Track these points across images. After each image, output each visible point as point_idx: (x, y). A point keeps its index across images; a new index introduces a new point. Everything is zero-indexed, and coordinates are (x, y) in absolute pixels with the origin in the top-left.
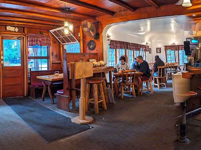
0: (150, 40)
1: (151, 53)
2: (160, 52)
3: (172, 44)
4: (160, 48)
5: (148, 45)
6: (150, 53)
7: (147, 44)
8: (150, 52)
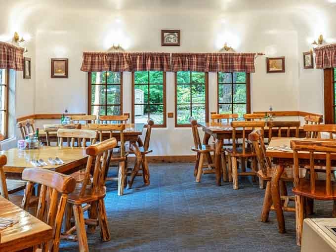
0: (31, 24)
1: (29, 77)
2: (63, 74)
3: (111, 49)
4: (66, 61)
5: (20, 45)
6: (24, 77)
7: (16, 39)
8: (27, 74)
